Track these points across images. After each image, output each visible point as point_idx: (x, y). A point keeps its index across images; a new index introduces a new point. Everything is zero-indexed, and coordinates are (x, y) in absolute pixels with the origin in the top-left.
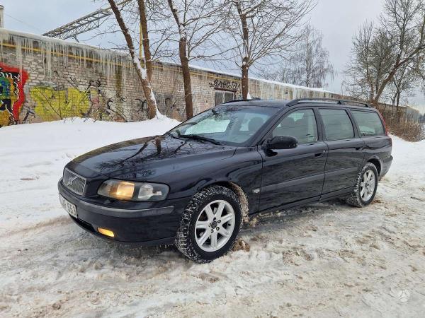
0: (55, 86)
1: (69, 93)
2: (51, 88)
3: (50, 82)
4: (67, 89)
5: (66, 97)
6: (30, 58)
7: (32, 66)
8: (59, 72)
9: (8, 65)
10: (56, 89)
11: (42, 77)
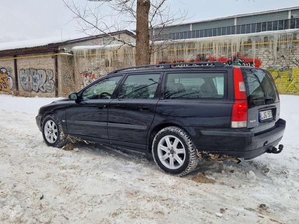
0: (281, 68)
1: (293, 72)
2: (278, 69)
3: (278, 65)
4: (291, 69)
5: (290, 76)
6: (263, 50)
7: (264, 55)
8: (285, 56)
9: (248, 57)
10: (282, 70)
11: (271, 62)
